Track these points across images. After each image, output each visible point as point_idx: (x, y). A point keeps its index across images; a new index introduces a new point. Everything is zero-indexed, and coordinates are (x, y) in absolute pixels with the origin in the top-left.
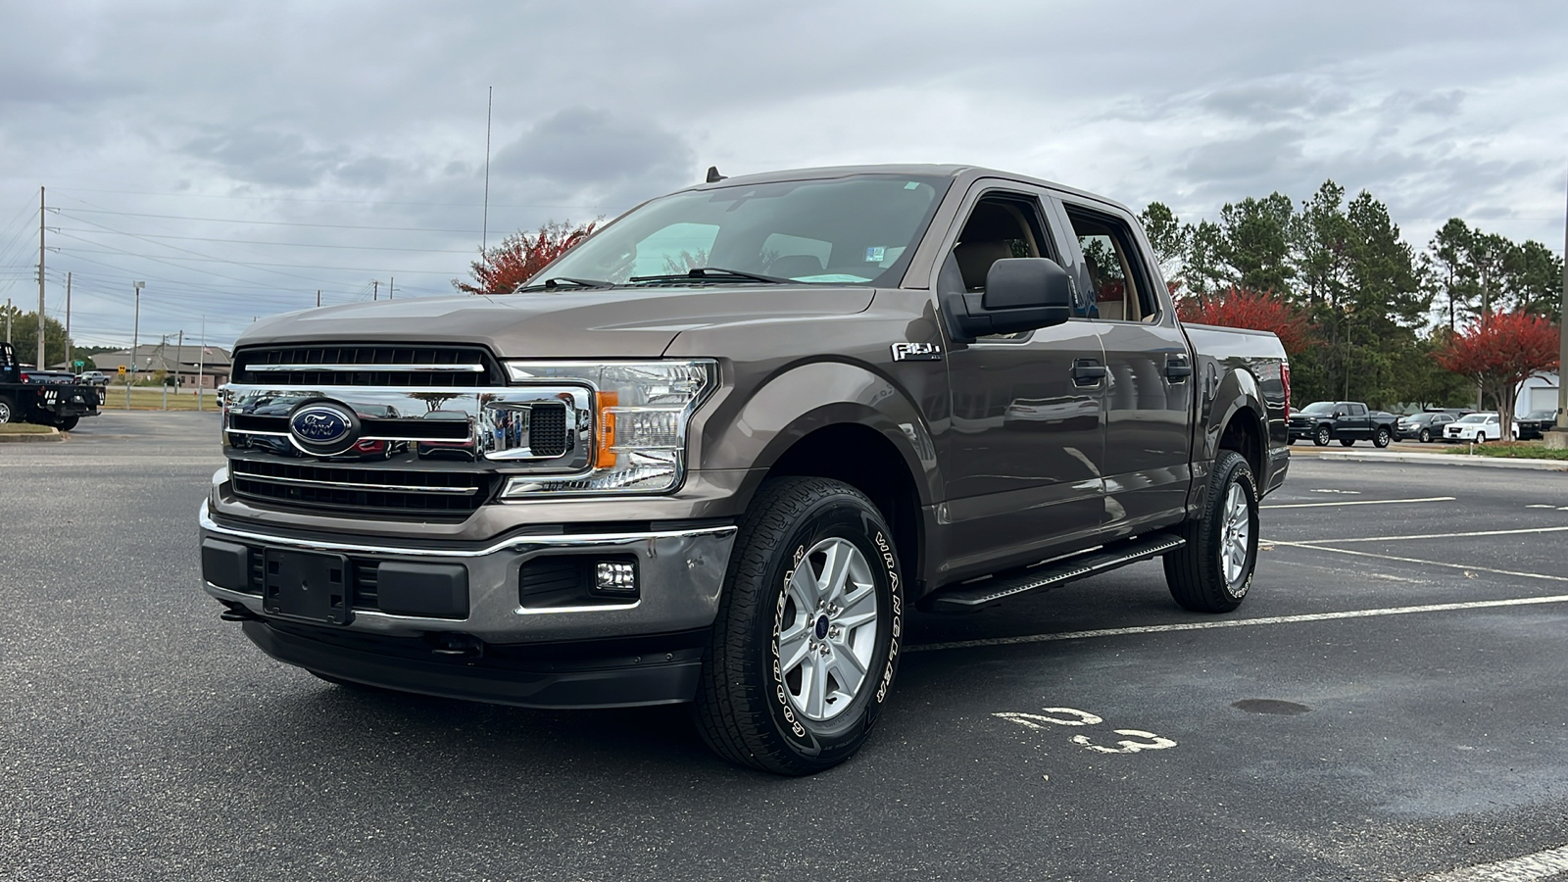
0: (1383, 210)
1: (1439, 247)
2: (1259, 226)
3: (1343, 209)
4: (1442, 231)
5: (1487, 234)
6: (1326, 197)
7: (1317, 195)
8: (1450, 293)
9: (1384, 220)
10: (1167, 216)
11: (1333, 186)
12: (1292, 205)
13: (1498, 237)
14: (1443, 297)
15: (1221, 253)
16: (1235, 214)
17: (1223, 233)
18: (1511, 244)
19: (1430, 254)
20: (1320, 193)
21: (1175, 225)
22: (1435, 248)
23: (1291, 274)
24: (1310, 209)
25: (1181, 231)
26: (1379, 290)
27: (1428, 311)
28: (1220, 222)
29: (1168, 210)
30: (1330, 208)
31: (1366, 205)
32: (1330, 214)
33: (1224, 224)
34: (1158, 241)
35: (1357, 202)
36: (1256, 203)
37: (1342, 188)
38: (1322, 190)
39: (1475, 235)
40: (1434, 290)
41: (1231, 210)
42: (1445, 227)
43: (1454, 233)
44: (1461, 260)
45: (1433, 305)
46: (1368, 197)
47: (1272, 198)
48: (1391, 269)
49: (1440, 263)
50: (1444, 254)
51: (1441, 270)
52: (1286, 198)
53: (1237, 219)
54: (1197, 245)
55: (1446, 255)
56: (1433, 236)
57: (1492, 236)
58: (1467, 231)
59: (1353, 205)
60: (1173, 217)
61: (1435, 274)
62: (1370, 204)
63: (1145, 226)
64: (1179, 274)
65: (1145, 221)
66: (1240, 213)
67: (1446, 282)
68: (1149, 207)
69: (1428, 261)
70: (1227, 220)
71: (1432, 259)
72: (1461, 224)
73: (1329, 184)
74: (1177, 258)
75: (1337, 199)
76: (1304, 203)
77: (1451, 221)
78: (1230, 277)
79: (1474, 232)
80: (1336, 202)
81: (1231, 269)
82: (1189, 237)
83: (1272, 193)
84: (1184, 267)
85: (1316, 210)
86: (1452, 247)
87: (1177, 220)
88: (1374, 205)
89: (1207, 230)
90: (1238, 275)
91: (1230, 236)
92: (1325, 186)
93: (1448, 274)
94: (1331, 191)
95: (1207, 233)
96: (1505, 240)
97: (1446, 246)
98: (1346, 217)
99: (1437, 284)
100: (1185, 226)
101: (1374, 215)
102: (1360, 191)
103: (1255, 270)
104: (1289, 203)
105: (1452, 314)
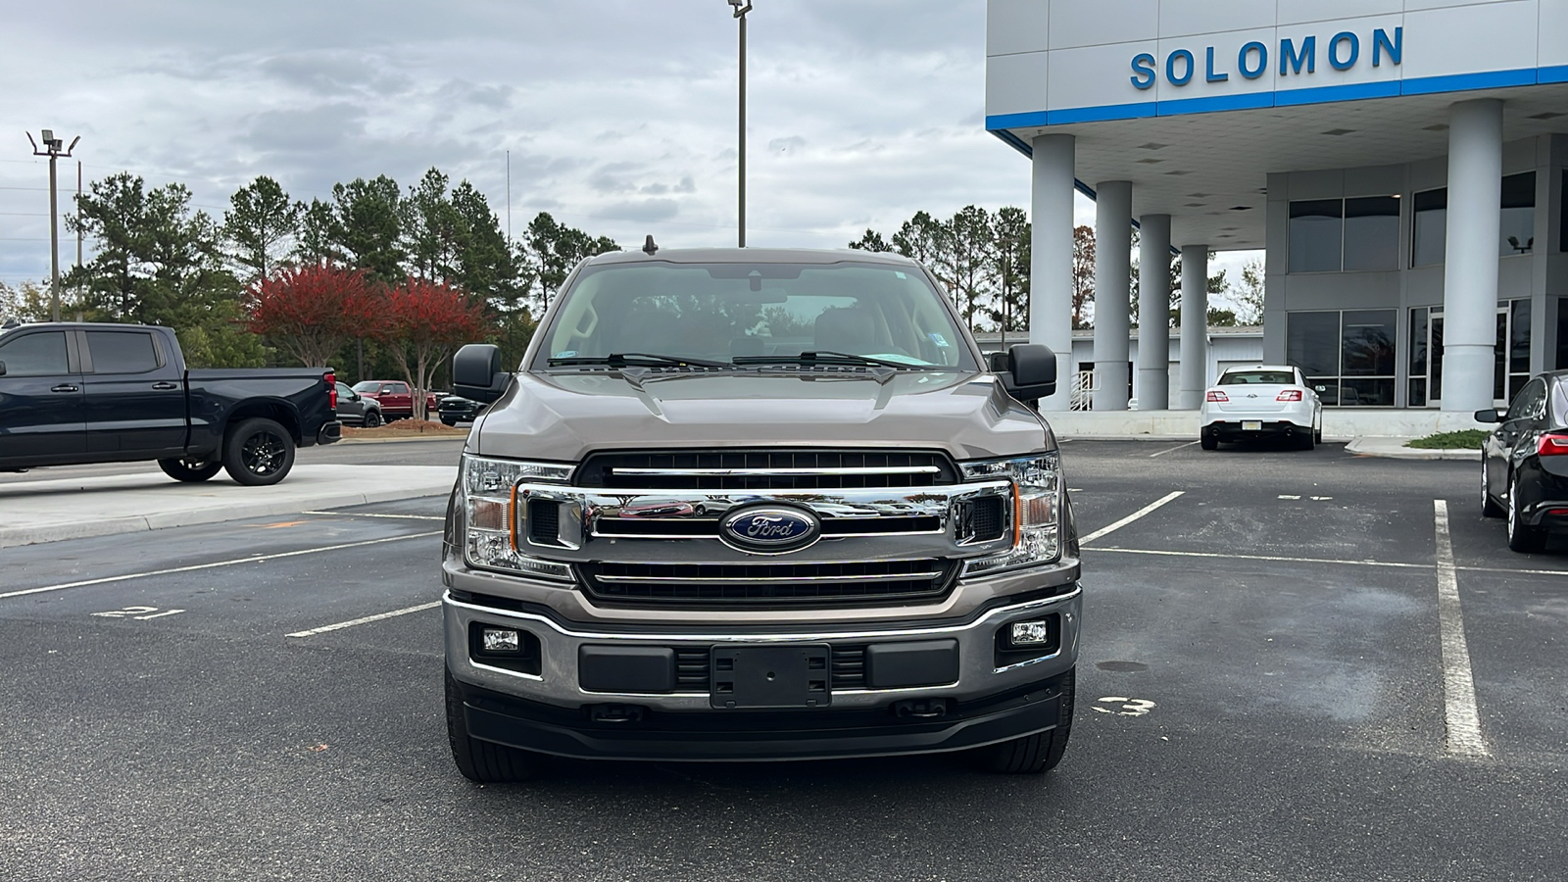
0: (483, 200)
1: (532, 238)
2: (373, 208)
3: (448, 197)
4: (533, 223)
5: (570, 229)
6: (432, 183)
7: (423, 181)
8: (543, 281)
9: (485, 210)
10: (277, 192)
11: (437, 173)
12: (399, 188)
13: (579, 232)
14: (537, 284)
15: (335, 233)
16: (347, 195)
17: (334, 212)
18: (590, 239)
19: (525, 243)
20: (426, 180)
21: (286, 201)
22: (528, 239)
23: (402, 256)
24: (416, 194)
25: (292, 208)
26: (486, 276)
27: (528, 297)
28: (332, 201)
29: (277, 185)
30: (436, 195)
31: (468, 194)
32: (436, 200)
33: (336, 204)
34: (268, 217)
35: (460, 190)
36: (367, 185)
37: (446, 176)
38: (427, 177)
39: (561, 229)
40: (531, 278)
41: (342, 190)
42: (536, 220)
43: (543, 225)
44: (551, 250)
45: (532, 292)
46: (469, 186)
47: (379, 180)
48: (496, 256)
49: (533, 252)
50: (537, 245)
51: (534, 258)
52: (392, 181)
53: (349, 200)
54: (310, 223)
55: (538, 245)
56: (526, 227)
57: (574, 230)
58: (554, 224)
59: (456, 194)
60: (283, 193)
61: (530, 263)
62: (471, 193)
63: (253, 200)
64: (293, 253)
65: (253, 195)
66: (352, 194)
67: (538, 270)
68: (257, 180)
69: (523, 250)
70: (339, 200)
71: (526, 248)
72: (549, 218)
73: (434, 171)
74: (291, 236)
75: (442, 186)
76: (410, 188)
77: (541, 215)
78: (342, 258)
79: (560, 226)
80: (441, 190)
81: (345, 250)
82: (300, 215)
83: (379, 176)
84: (300, 246)
85: (421, 195)
86: (542, 238)
87: (287, 197)
88: (474, 194)
89: (321, 209)
90: (352, 256)
91: (343, 217)
92: (430, 172)
93: (540, 263)
94: (436, 179)
95: (320, 211)
96: (585, 235)
97: (538, 238)
98: (450, 204)
99: (533, 272)
100: (296, 203)
101: (475, 204)
102: (461, 181)
103: (372, 252)
104: (396, 187)
105: (546, 301)
